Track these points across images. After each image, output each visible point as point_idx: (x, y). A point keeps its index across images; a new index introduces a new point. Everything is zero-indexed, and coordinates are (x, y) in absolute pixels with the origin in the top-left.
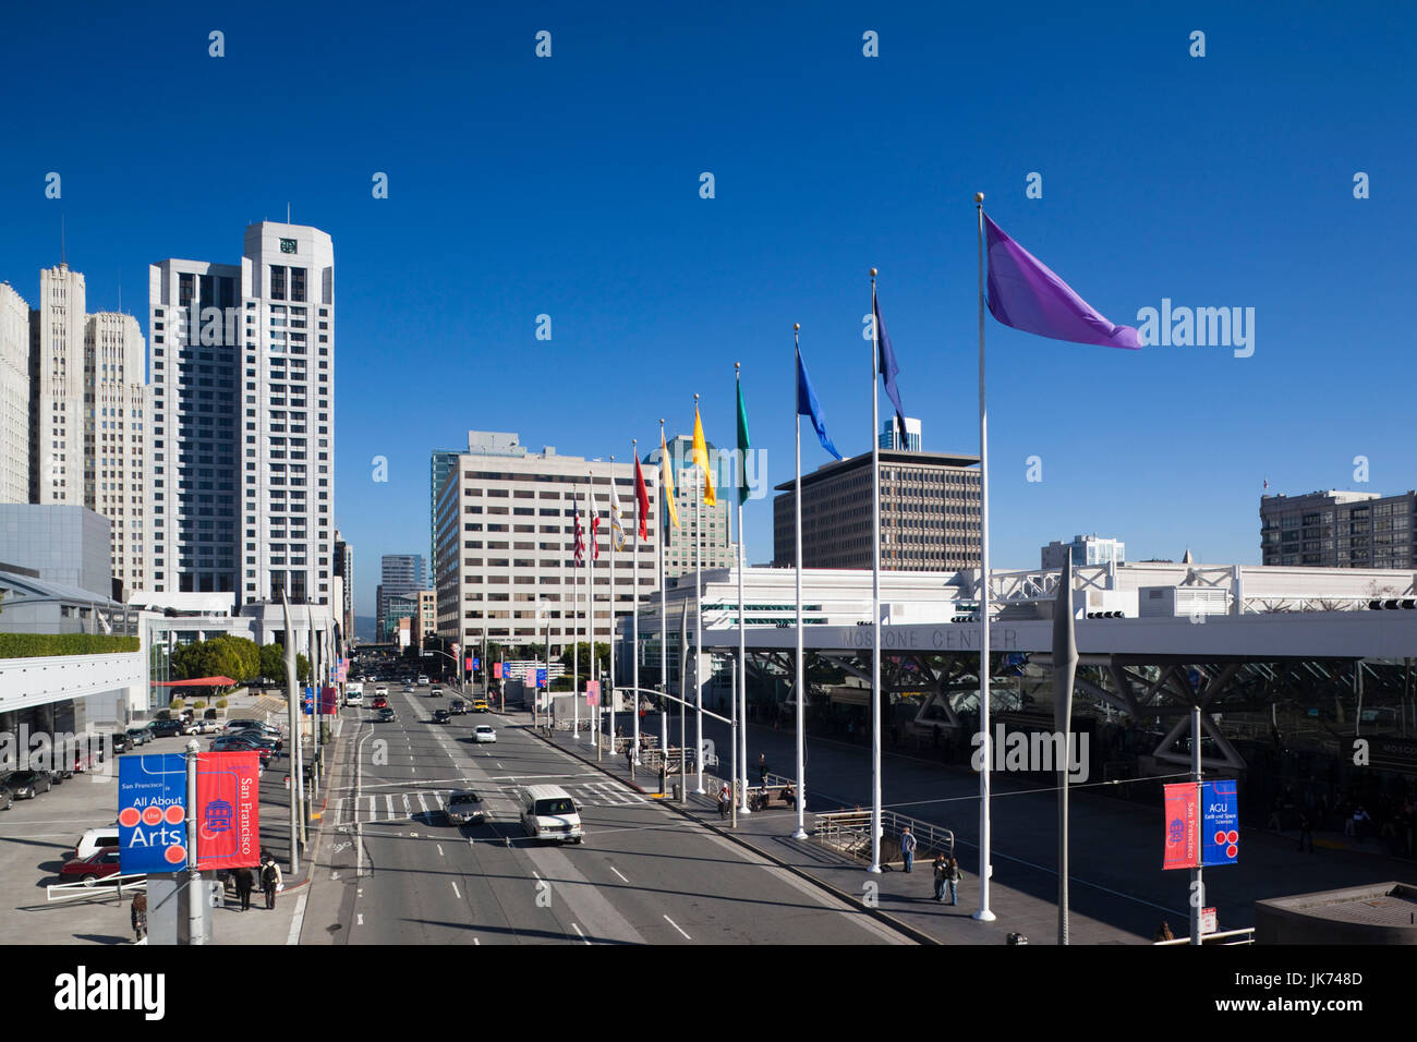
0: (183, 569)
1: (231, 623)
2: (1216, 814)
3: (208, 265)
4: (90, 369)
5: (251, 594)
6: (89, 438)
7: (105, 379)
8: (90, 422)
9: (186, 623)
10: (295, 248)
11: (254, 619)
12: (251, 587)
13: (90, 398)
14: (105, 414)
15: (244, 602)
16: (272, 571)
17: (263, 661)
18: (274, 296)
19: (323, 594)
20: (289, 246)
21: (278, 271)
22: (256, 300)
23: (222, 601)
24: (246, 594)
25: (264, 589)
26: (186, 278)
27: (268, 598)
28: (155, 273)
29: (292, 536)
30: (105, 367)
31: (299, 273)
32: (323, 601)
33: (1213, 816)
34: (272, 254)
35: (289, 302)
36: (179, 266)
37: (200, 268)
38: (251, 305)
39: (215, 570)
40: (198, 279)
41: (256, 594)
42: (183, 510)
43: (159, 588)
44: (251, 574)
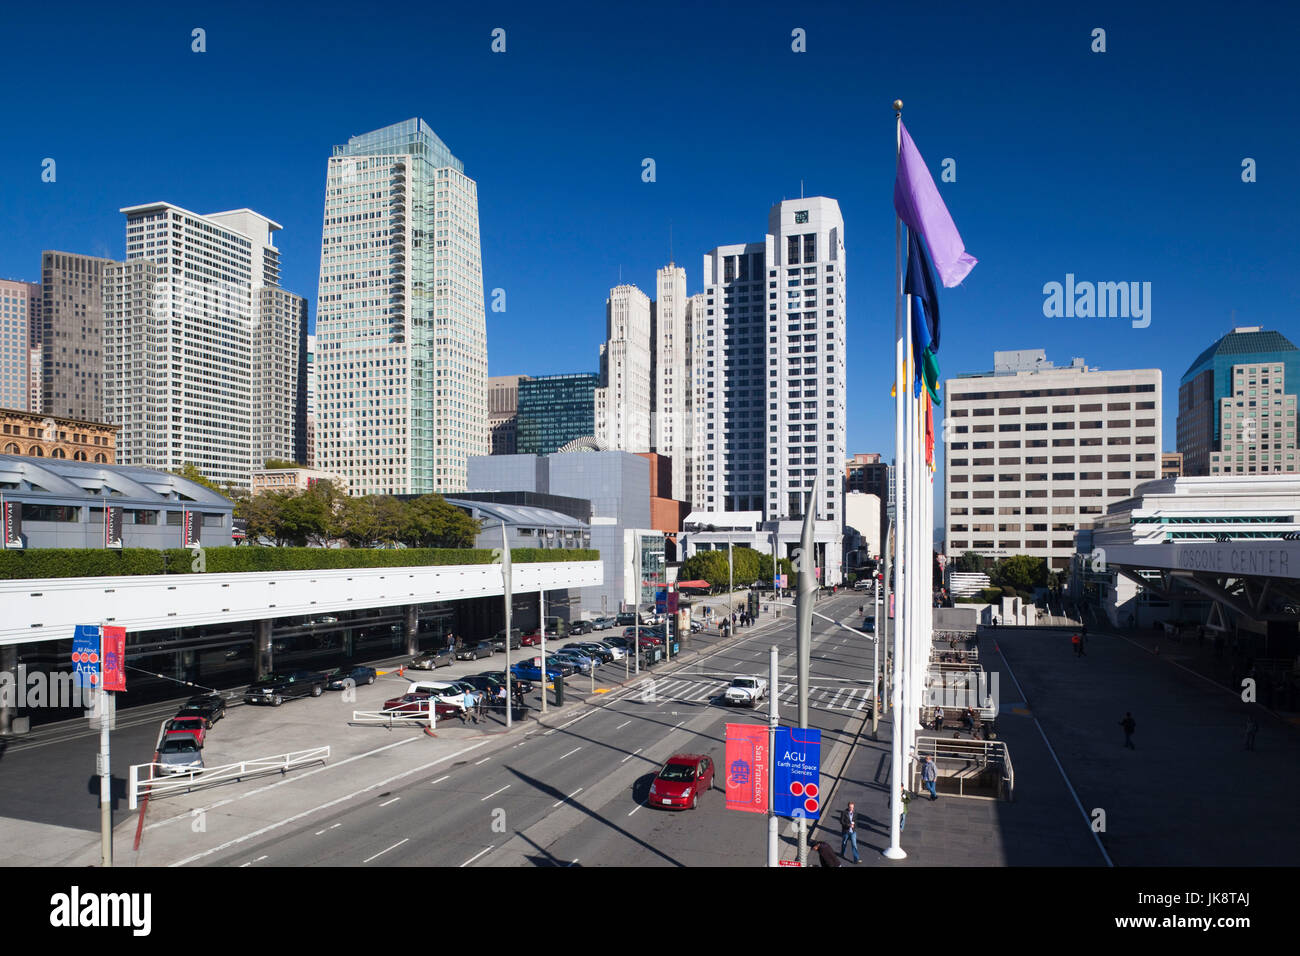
0: (727, 493)
1: (753, 536)
2: (792, 762)
3: (745, 245)
4: (689, 340)
5: (773, 512)
6: (689, 393)
7: (698, 346)
8: (689, 381)
9: (721, 536)
10: (807, 218)
11: (771, 533)
12: (774, 506)
13: (689, 362)
14: (698, 373)
15: (768, 519)
16: (790, 493)
17: (762, 568)
18: (791, 262)
19: (831, 511)
20: (802, 217)
21: (793, 240)
22: (777, 268)
23: (752, 518)
24: (770, 512)
25: (784, 508)
26: (729, 260)
27: (787, 515)
28: (708, 260)
29: (806, 463)
30: (698, 337)
31: (810, 238)
32: (830, 517)
33: (788, 764)
34: (789, 226)
35: (802, 264)
36: (724, 251)
37: (738, 250)
38: (773, 274)
39: (751, 493)
40: (737, 258)
41: (777, 512)
42: (728, 446)
43: (711, 509)
44: (774, 495)
